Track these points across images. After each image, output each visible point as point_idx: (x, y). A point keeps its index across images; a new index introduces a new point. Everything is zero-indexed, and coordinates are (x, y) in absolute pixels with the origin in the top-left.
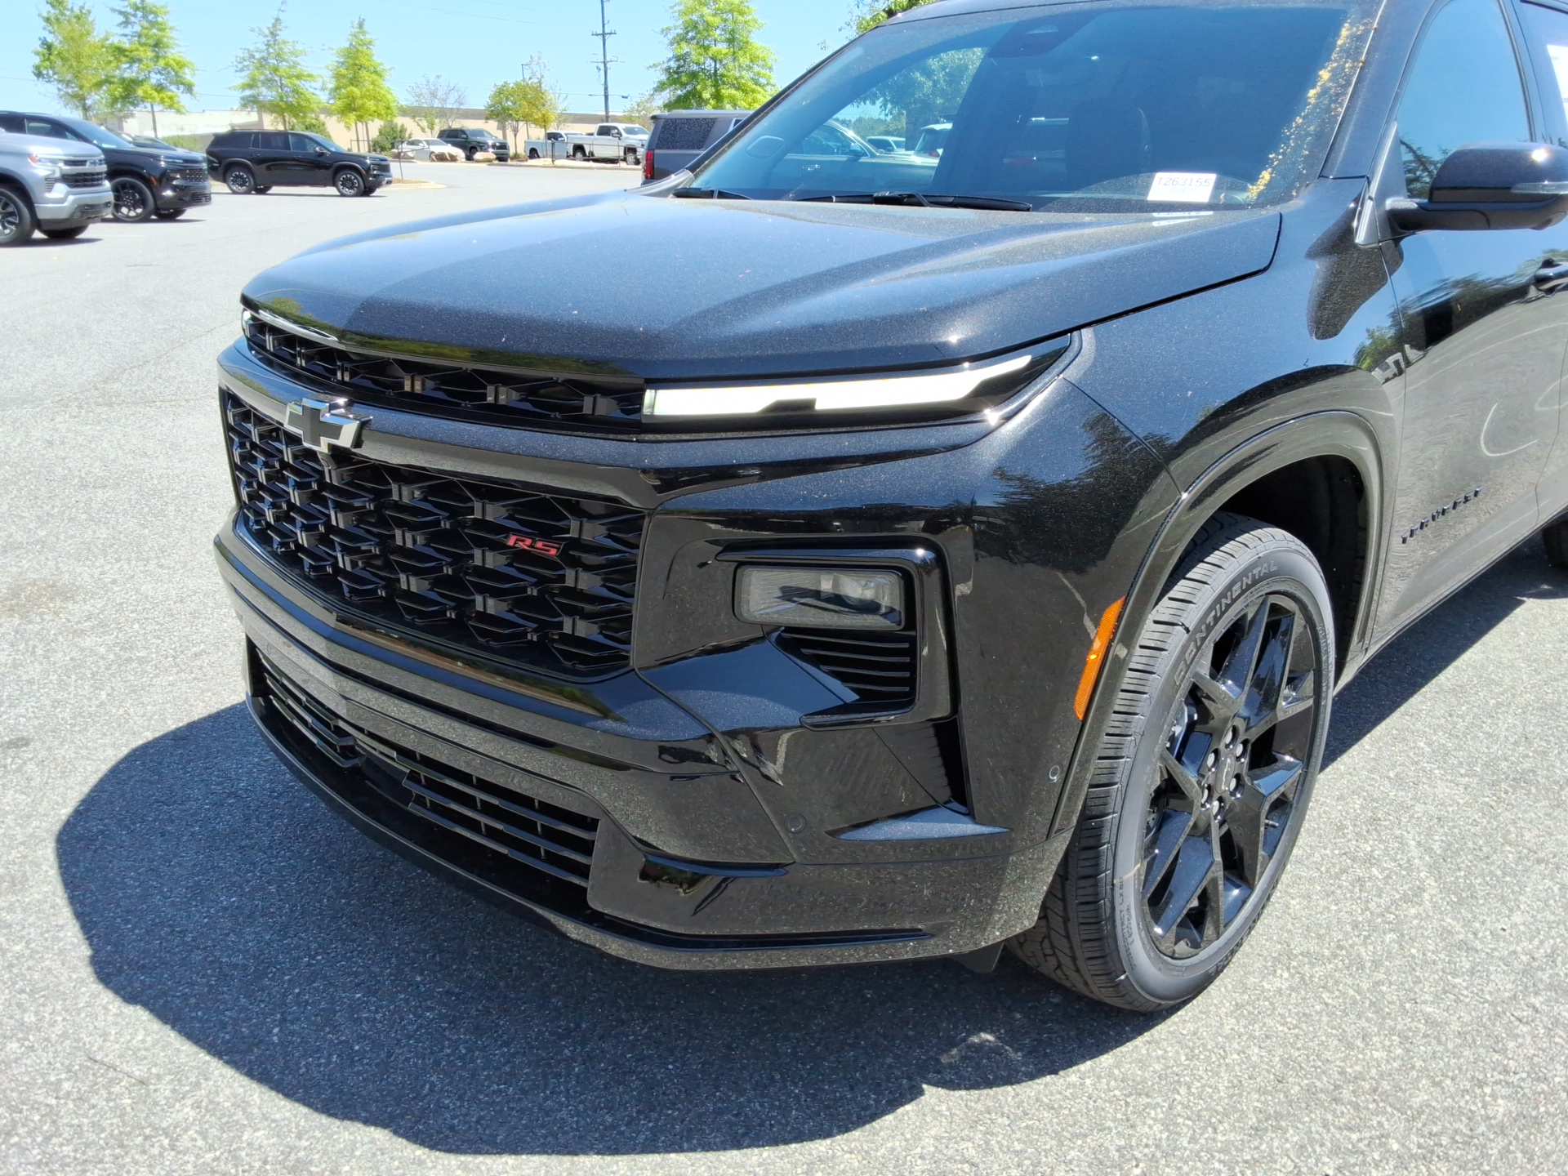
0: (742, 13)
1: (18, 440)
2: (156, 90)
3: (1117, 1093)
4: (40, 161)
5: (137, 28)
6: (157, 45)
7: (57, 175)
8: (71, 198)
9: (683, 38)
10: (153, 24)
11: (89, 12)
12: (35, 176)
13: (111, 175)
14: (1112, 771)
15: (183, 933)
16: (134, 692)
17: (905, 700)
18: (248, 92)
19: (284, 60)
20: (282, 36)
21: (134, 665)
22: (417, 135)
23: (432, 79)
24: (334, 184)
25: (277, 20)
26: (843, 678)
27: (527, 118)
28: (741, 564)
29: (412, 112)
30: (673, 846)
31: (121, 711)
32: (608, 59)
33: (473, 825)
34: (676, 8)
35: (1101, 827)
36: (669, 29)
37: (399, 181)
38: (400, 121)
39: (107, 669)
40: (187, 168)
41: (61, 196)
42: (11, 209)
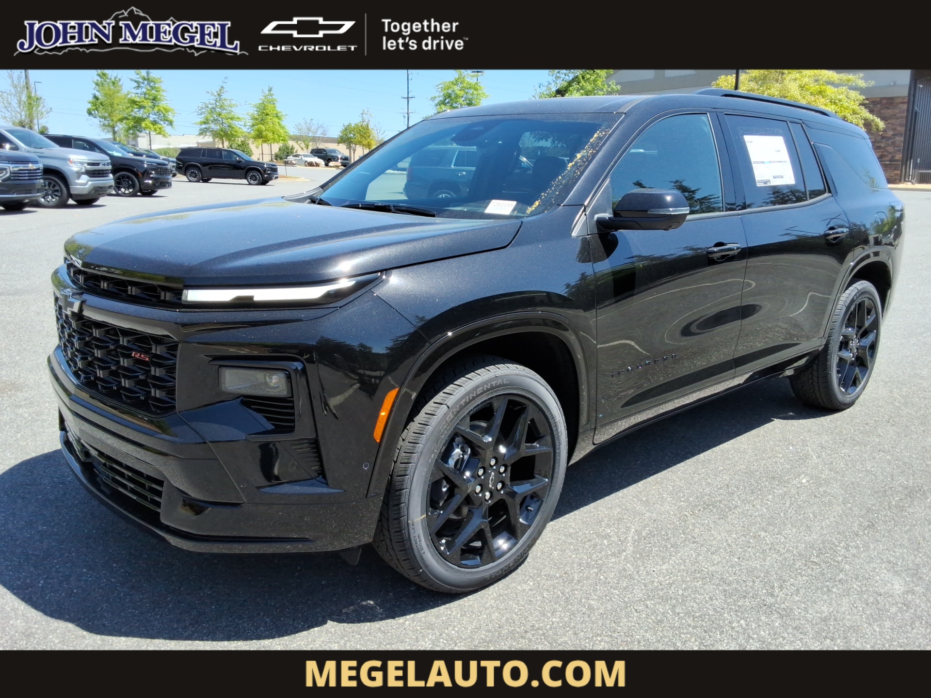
0: (476, 90)
1: (23, 311)
2: (152, 124)
3: (418, 628)
4: (74, 162)
5: (144, 90)
6: (154, 99)
7: (83, 170)
8: (90, 183)
9: (443, 103)
10: (153, 88)
11: (120, 80)
12: (72, 171)
13: (114, 172)
14: (406, 469)
15: (16, 540)
16: (34, 435)
17: (291, 429)
18: (204, 126)
19: (224, 109)
20: (224, 96)
21: (39, 422)
22: (300, 152)
23: (308, 122)
24: (246, 178)
25: (222, 87)
26: (269, 419)
27: (360, 143)
28: (221, 366)
29: (296, 139)
30: (194, 494)
31: (25, 443)
32: (410, 111)
33: (124, 486)
34: (440, 86)
35: (400, 495)
36: (435, 97)
37: (284, 177)
38: (291, 143)
39: (25, 424)
40: (161, 169)
41: (84, 182)
42: (57, 188)
